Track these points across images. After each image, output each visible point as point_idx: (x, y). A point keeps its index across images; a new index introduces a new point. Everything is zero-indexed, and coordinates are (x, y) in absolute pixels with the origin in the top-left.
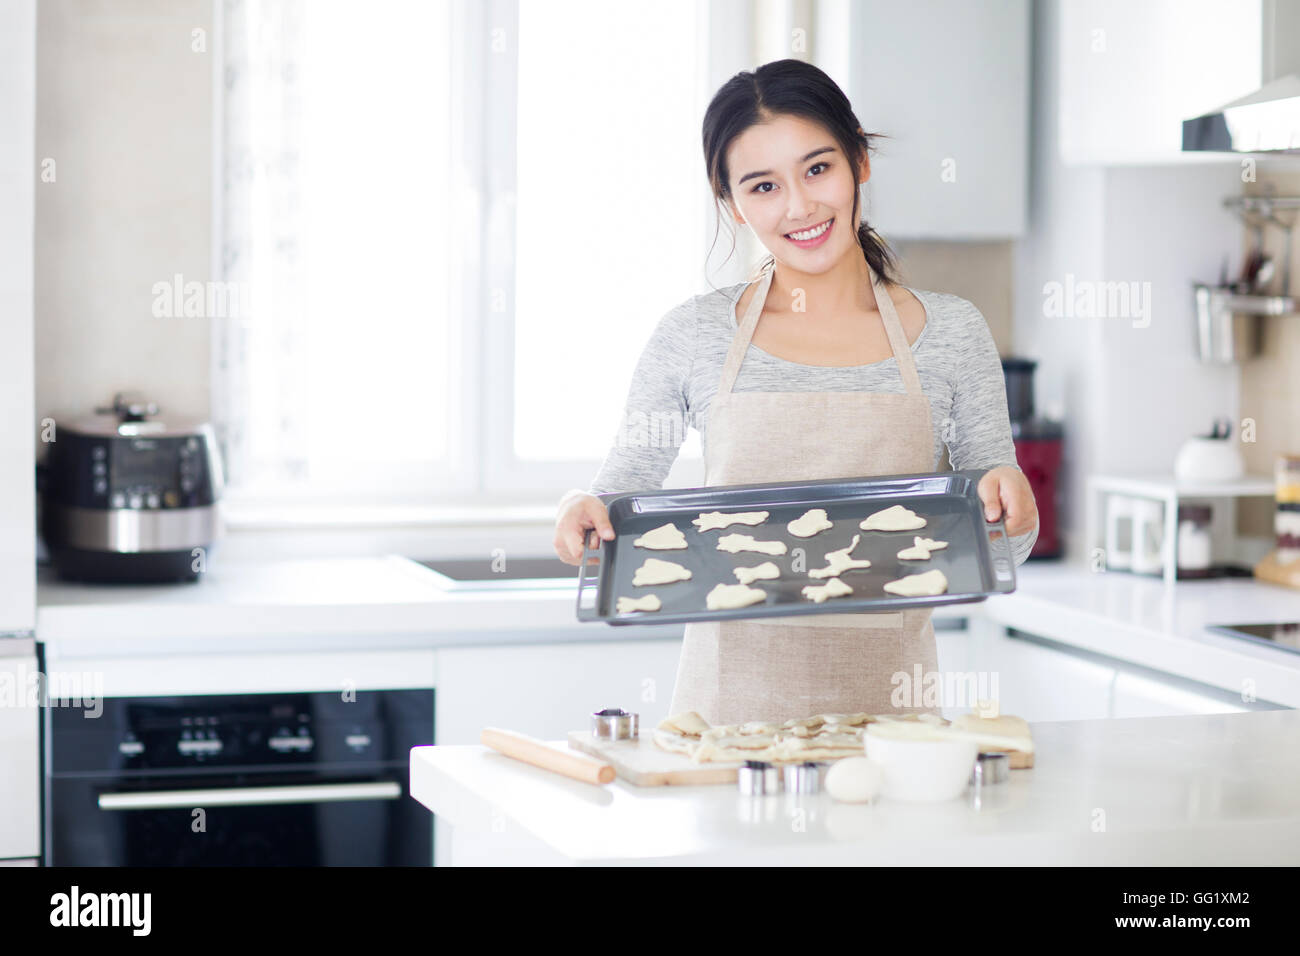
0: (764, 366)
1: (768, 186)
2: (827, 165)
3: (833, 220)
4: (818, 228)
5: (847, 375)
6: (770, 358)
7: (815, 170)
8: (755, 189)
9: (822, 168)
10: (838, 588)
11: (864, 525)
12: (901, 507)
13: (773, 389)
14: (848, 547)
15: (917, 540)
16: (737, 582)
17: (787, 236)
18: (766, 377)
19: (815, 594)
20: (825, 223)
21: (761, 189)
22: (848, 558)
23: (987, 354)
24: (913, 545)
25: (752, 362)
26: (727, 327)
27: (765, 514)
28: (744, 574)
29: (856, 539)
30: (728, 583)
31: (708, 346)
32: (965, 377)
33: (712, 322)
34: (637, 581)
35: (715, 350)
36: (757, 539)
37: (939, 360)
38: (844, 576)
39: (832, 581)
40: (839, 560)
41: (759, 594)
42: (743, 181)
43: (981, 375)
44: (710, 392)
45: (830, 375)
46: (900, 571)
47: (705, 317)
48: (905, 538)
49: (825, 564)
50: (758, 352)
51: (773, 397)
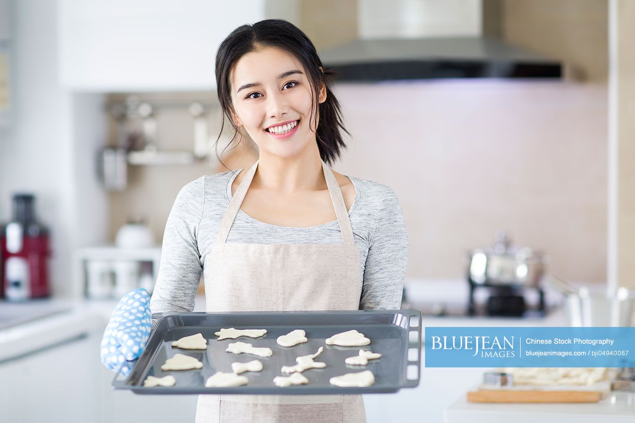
0: (246, 224)
1: (256, 95)
2: (297, 83)
3: (299, 121)
4: (289, 125)
5: (300, 233)
6: (250, 219)
7: (289, 85)
8: (248, 97)
9: (293, 85)
10: (298, 379)
11: (328, 341)
12: (355, 331)
13: (250, 241)
14: (314, 353)
15: (361, 352)
16: (231, 371)
17: (267, 130)
18: (246, 232)
19: (280, 382)
20: (294, 122)
21: (252, 97)
22: (312, 361)
23: (396, 224)
24: (358, 355)
25: (239, 222)
26: (225, 198)
27: (265, 331)
28: (237, 367)
29: (321, 350)
30: (224, 372)
31: (211, 209)
32: (377, 238)
33: (214, 194)
34: (165, 367)
35: (215, 212)
36: (254, 346)
37: (363, 225)
38: (304, 372)
39: (295, 374)
40: (305, 361)
41: (243, 379)
42: (240, 89)
43: (388, 239)
44: (210, 241)
45: (289, 232)
46: (344, 370)
47: (210, 191)
48: (353, 351)
49: (295, 363)
50: (243, 215)
51: (253, 247)
